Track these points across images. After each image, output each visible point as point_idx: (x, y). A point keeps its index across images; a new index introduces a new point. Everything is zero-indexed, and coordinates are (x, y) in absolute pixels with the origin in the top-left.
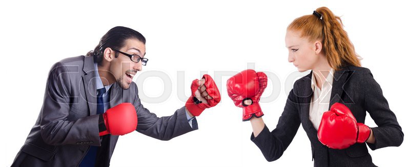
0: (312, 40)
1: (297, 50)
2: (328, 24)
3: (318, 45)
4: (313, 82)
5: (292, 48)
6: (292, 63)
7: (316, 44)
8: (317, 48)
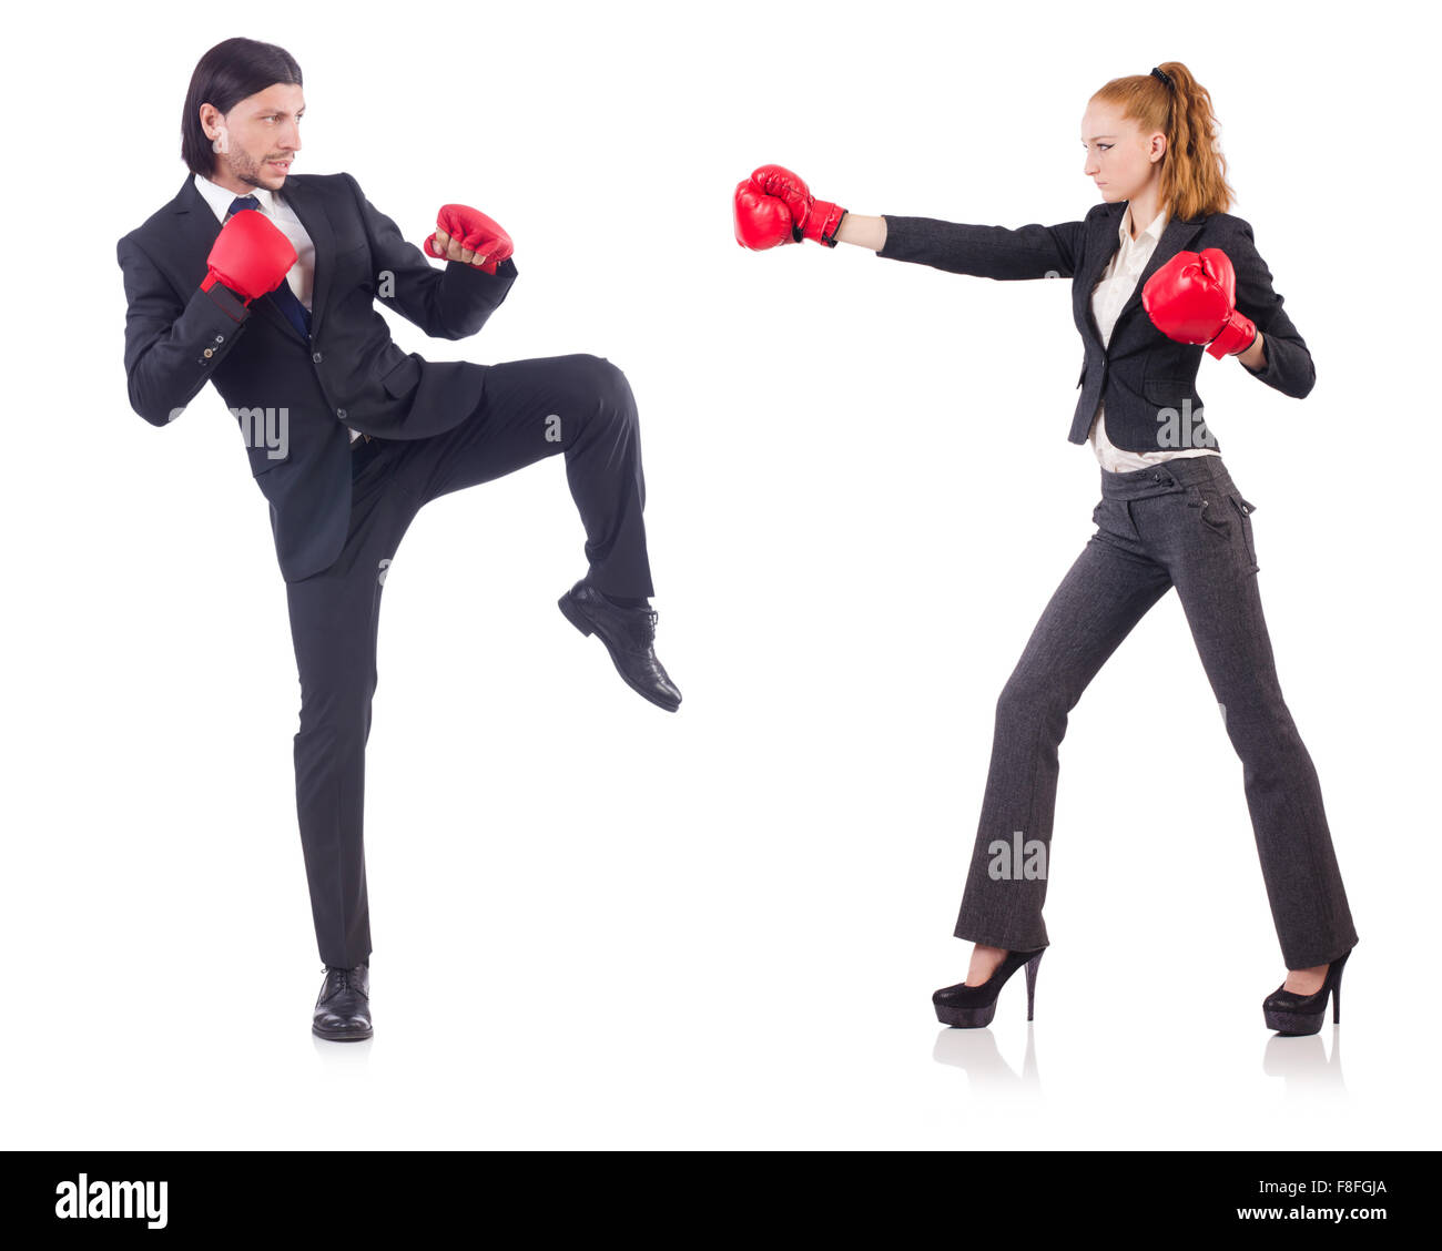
0: (1146, 126)
1: (1110, 147)
2: (1184, 100)
3: (1159, 141)
4: (1124, 226)
5: (1099, 142)
6: (1091, 177)
7: (1155, 139)
8: (1155, 150)
